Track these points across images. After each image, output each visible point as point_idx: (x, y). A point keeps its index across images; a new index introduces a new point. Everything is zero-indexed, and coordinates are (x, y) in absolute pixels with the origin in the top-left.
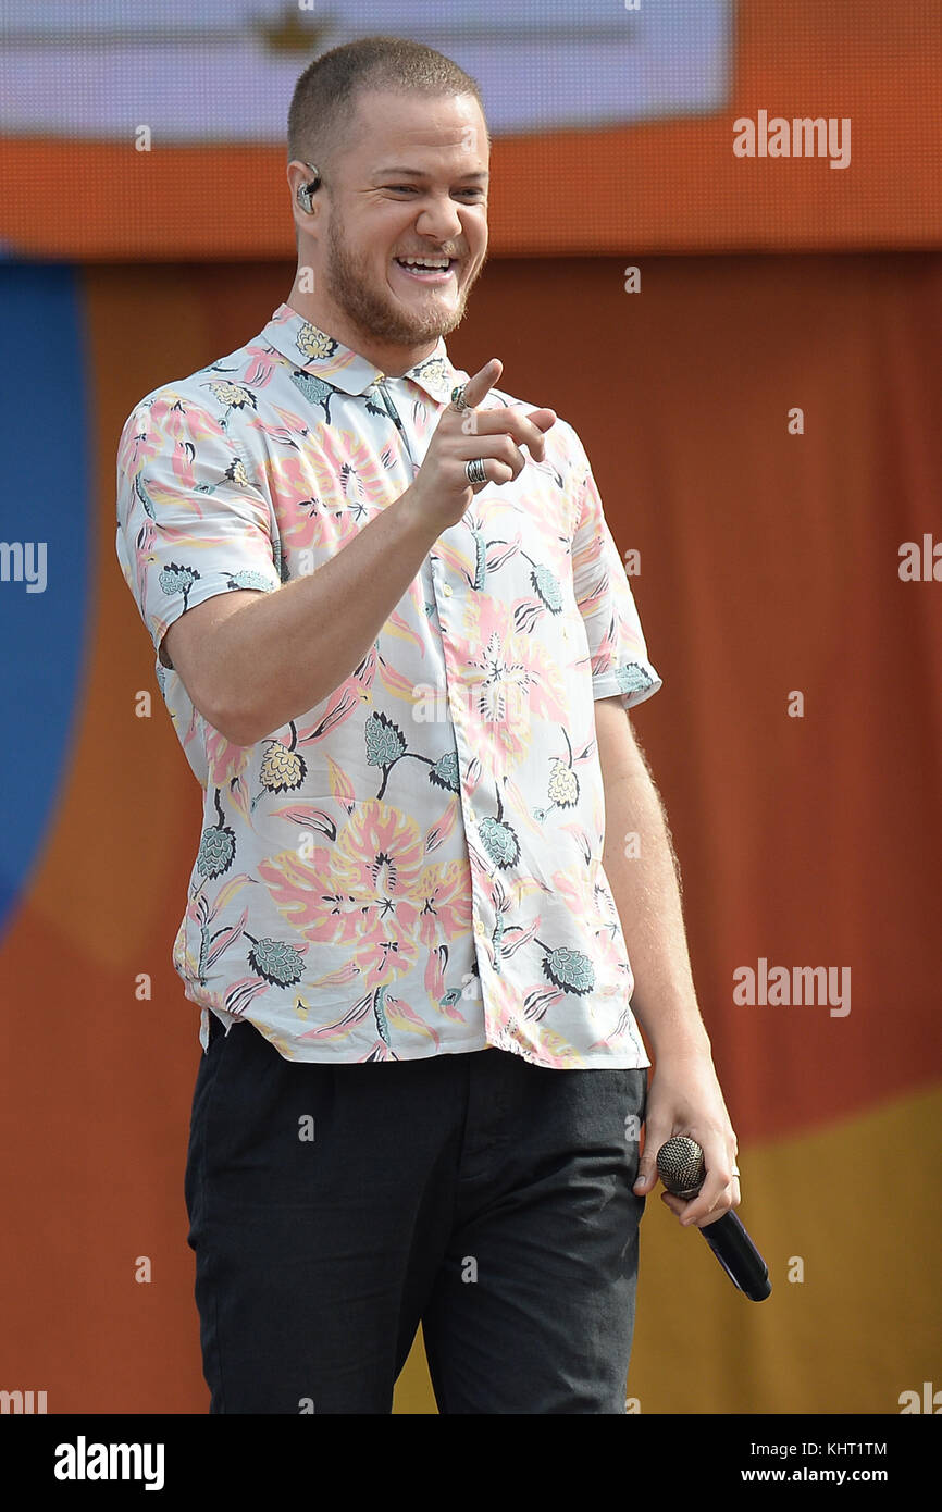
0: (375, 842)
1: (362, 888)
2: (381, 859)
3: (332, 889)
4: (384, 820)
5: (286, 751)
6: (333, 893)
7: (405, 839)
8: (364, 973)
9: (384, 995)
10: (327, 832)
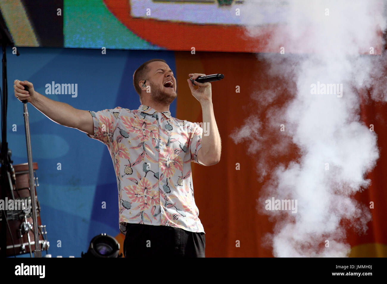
0: (145, 185)
1: (142, 193)
2: (146, 188)
3: (136, 193)
4: (146, 181)
5: (129, 167)
6: (137, 193)
7: (149, 185)
8: (140, 208)
9: (144, 212)
10: (136, 183)
